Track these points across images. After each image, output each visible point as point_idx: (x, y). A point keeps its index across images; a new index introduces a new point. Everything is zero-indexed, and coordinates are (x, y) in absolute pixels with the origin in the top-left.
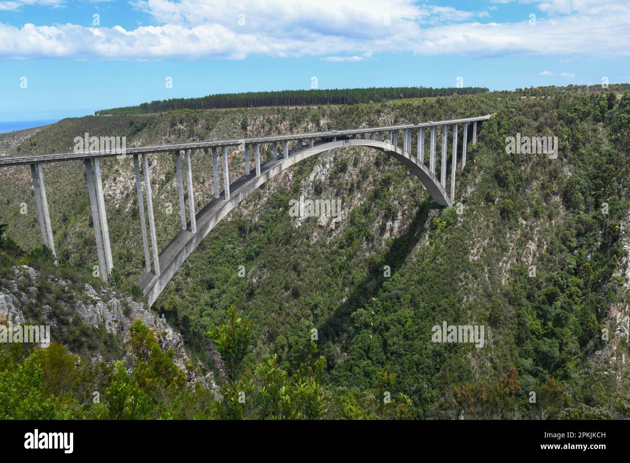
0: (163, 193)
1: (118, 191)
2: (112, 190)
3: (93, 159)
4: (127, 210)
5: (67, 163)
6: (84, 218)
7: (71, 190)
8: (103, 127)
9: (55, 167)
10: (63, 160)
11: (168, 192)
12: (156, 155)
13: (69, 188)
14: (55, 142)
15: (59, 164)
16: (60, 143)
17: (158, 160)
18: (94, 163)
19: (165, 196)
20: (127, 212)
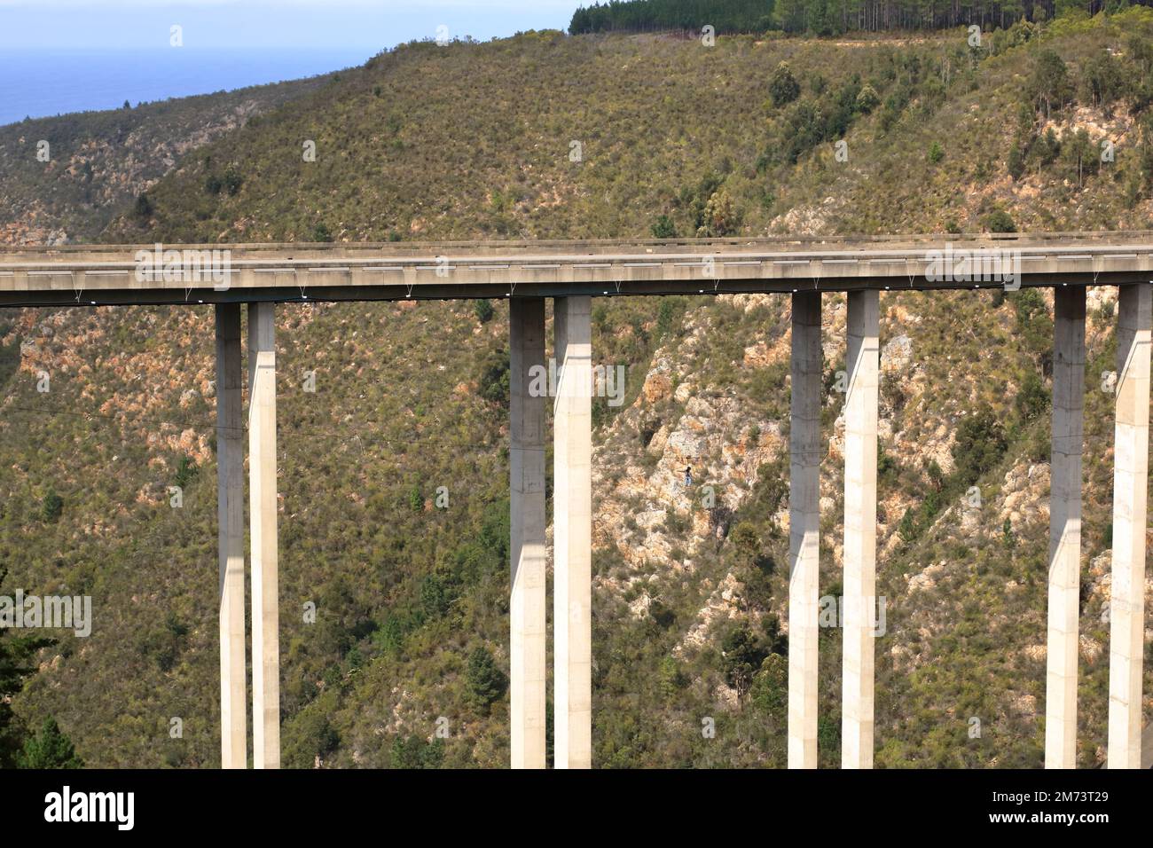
0: (930, 558)
1: (657, 517)
2: (619, 499)
3: (560, 301)
4: (696, 638)
5: (387, 311)
6: (443, 656)
7: (393, 475)
8: (611, 108)
9: (322, 332)
10: (395, 293)
11: (963, 553)
12: (911, 306)
13: (383, 460)
14: (335, 183)
15: (340, 313)
16: (364, 186)
17: (918, 334)
18: (560, 326)
19: (936, 577)
20: (692, 653)
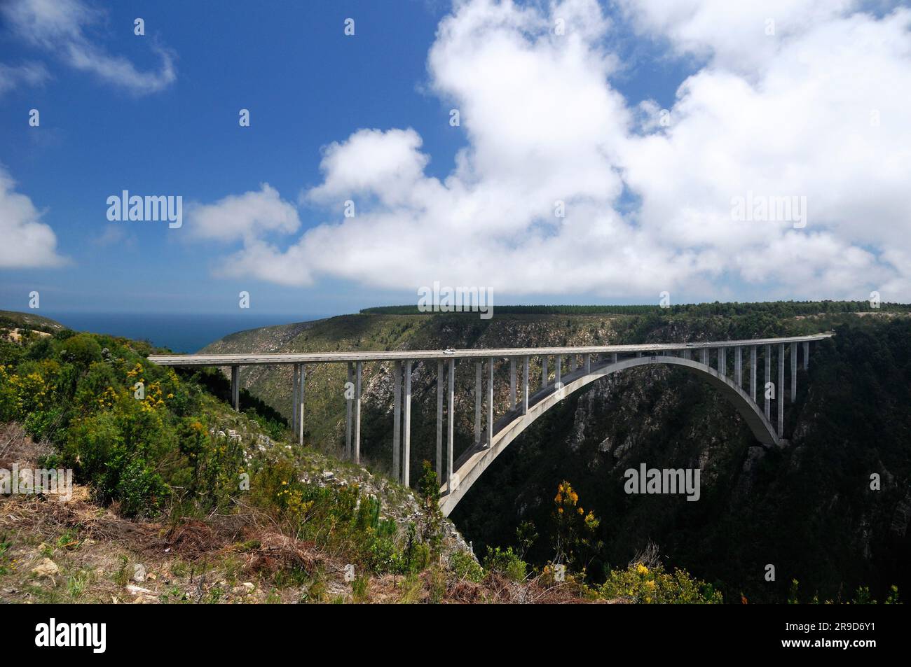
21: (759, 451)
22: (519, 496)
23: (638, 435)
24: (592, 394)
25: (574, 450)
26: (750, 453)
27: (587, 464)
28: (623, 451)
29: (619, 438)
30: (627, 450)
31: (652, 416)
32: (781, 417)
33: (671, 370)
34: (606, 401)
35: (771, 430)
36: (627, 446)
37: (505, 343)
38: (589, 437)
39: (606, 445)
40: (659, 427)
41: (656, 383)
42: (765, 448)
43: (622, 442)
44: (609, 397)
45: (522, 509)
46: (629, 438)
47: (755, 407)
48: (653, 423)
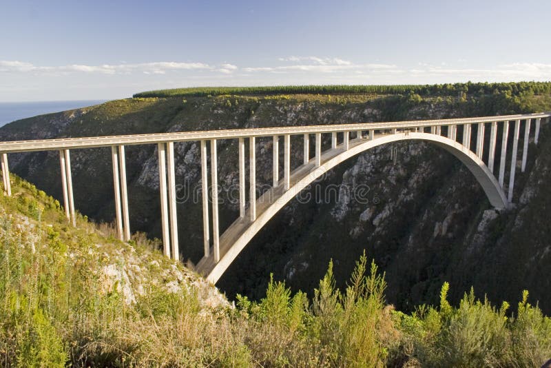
21: (491, 214)
22: (288, 263)
23: (395, 204)
24: (356, 170)
25: (338, 220)
26: (484, 215)
27: (349, 232)
28: (381, 219)
29: (379, 208)
30: (385, 219)
31: (407, 187)
32: (511, 185)
33: (426, 145)
34: (368, 175)
35: (502, 195)
36: (384, 216)
37: (275, 122)
38: (352, 208)
39: (366, 215)
40: (413, 196)
41: (413, 158)
42: (497, 212)
43: (380, 212)
44: (371, 171)
45: (291, 274)
46: (387, 207)
47: (491, 177)
48: (408, 193)
